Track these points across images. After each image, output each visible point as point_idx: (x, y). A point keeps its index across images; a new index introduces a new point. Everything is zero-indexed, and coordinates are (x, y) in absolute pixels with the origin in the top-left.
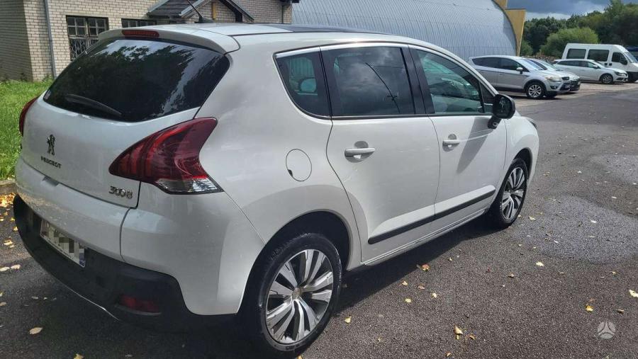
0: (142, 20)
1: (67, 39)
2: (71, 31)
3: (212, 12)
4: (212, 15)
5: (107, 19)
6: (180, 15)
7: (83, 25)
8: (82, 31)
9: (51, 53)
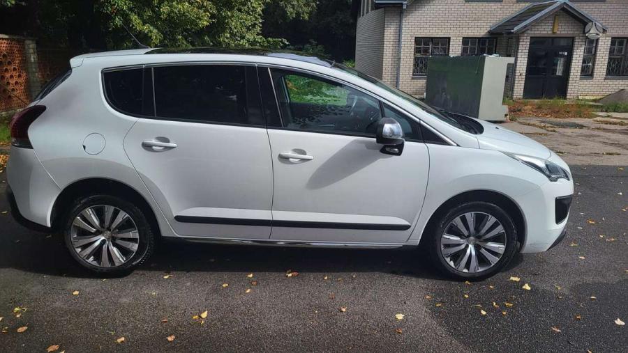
0: (482, 38)
1: (413, 57)
2: (417, 50)
3: (554, 26)
4: (553, 28)
5: (449, 38)
6: (512, 31)
7: (428, 45)
8: (426, 51)
9: (398, 69)
